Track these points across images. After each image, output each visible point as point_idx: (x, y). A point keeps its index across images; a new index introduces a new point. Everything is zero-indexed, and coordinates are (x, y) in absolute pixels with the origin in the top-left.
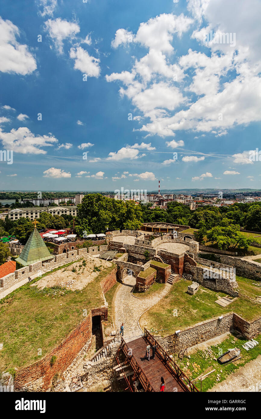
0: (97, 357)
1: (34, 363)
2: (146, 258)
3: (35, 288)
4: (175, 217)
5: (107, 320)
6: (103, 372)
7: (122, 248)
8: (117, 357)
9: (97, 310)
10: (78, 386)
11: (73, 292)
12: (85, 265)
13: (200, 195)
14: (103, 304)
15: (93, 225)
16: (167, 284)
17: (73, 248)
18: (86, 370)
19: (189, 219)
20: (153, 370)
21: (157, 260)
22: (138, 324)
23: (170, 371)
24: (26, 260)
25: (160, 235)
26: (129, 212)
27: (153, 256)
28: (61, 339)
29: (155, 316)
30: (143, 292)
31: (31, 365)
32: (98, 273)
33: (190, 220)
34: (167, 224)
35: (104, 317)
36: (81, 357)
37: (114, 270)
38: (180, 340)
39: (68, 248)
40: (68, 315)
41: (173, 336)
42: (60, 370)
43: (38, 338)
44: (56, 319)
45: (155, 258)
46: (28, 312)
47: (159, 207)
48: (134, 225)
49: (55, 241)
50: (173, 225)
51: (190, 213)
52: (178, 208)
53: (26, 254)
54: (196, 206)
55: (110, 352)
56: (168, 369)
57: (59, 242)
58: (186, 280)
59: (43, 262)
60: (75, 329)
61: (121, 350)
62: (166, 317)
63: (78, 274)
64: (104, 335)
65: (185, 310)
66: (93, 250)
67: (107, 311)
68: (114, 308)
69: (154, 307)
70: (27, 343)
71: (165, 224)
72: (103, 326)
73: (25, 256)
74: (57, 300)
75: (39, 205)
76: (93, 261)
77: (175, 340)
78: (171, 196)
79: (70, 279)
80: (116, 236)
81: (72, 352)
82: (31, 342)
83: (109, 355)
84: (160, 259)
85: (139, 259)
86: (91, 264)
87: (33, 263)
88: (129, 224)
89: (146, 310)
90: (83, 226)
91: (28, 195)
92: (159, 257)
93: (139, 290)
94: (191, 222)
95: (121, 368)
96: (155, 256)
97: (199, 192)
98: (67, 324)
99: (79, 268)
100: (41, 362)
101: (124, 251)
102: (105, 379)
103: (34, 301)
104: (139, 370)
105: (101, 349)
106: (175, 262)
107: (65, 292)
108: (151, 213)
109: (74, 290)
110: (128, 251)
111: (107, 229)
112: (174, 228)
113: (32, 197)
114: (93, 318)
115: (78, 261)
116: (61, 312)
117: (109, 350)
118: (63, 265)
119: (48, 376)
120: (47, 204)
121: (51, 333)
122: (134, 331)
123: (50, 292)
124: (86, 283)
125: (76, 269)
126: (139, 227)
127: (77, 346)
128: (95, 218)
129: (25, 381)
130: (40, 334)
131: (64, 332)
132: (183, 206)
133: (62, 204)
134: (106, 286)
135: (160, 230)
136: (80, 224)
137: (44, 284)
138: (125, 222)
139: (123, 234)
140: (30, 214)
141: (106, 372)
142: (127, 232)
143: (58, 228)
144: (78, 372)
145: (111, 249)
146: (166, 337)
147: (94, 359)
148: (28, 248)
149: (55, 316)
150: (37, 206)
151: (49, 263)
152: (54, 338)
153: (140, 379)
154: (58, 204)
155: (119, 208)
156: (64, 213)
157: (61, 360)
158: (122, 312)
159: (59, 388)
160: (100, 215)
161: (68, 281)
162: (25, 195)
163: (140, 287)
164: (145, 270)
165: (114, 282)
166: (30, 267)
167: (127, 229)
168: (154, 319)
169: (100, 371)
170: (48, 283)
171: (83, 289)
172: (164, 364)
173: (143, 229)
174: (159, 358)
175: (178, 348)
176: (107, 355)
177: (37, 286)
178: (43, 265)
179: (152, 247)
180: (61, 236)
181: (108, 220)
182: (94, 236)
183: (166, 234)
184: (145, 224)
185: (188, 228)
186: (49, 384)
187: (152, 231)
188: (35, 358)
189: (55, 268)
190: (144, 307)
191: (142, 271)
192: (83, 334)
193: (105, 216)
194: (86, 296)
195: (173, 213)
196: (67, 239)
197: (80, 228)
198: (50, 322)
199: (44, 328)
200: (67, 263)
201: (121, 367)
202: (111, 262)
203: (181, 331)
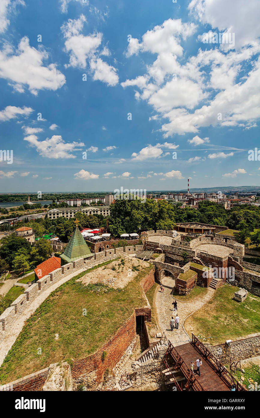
0: (144, 357)
1: (88, 356)
2: (185, 260)
3: (80, 284)
4: (210, 217)
5: (150, 321)
6: (151, 374)
7: (158, 249)
8: (164, 360)
9: (141, 310)
10: (127, 384)
11: (115, 290)
12: (123, 264)
13: (235, 193)
14: (146, 304)
15: (126, 224)
16: (209, 288)
17: (108, 247)
18: (134, 369)
19: (226, 220)
20: (207, 380)
21: (197, 262)
22: (184, 328)
23: (227, 384)
24: (70, 256)
25: (195, 236)
26: (161, 212)
27: (193, 258)
28: (110, 335)
29: (201, 321)
30: (184, 295)
31: (85, 357)
32: (137, 272)
33: (228, 221)
34: (201, 225)
35: (148, 318)
36: (128, 356)
37: (152, 270)
38: (231, 351)
39: (104, 247)
40: (114, 312)
41: (223, 345)
42: (110, 366)
43: (88, 333)
44: (103, 315)
45: (195, 260)
46: (77, 307)
47: (190, 206)
48: (167, 226)
49: (91, 239)
50: (209, 226)
51: (226, 213)
52: (211, 207)
53: (69, 251)
54: (231, 205)
55: (158, 354)
56: (224, 381)
57: (95, 241)
58: (231, 286)
59: (84, 259)
60: (122, 327)
61: (169, 354)
62: (213, 323)
63: (118, 272)
64: (149, 336)
65: (234, 318)
66: (129, 250)
67: (150, 311)
68: (155, 309)
69: (197, 312)
70: (79, 336)
71: (199, 224)
72: (147, 327)
73: (69, 253)
74: (101, 297)
75: (72, 205)
76: (131, 260)
77: (226, 350)
78: (202, 195)
79: (111, 277)
80: (150, 236)
81: (120, 350)
82: (83, 336)
83: (156, 357)
84: (200, 262)
85: (177, 260)
86: (129, 263)
87: (76, 260)
88: (162, 224)
89: (189, 314)
90: (116, 226)
91: (63, 196)
92: (199, 259)
93: (180, 293)
94: (229, 223)
95: (170, 373)
96: (194, 258)
97: (233, 190)
98: (113, 321)
99: (118, 266)
100: (94, 356)
101: (160, 252)
102: (153, 381)
103: (81, 296)
104: (192, 377)
105: (147, 350)
106: (217, 266)
107: (107, 290)
108: (182, 213)
109: (116, 288)
110: (164, 252)
111: (140, 229)
112: (210, 229)
113: (66, 198)
114: (137, 317)
115: (116, 260)
116: (107, 309)
117: (156, 352)
118: (102, 263)
119: (100, 371)
120: (79, 204)
121: (100, 329)
122: (180, 335)
123: (94, 289)
124: (127, 282)
125: (116, 268)
126: (172, 227)
127: (124, 344)
128: (128, 218)
129: (81, 372)
130: (90, 328)
131: (112, 329)
132: (217, 206)
133: (93, 204)
134: (146, 286)
135: (194, 230)
136: (113, 224)
137: (88, 280)
138: (157, 221)
139: (157, 234)
140: (65, 214)
141: (154, 374)
142: (162, 232)
143: (92, 227)
144: (126, 370)
145: (147, 249)
146: (216, 346)
147: (140, 359)
148: (71, 245)
149: (101, 312)
150: (71, 206)
151: (90, 261)
152: (103, 334)
153: (193, 388)
154: (89, 204)
155: (151, 208)
156: (95, 213)
157: (110, 356)
158: (165, 314)
159: (110, 384)
160: (133, 214)
161: (110, 279)
162: (61, 197)
163: (180, 290)
164: (184, 272)
165: (152, 283)
166: (74, 263)
167: (160, 229)
168: (199, 325)
169: (148, 373)
170: (91, 279)
171: (125, 288)
172: (218, 376)
173: (176, 229)
174: (212, 368)
175: (229, 359)
176: (154, 357)
177: (82, 281)
178: (85, 262)
179: (191, 249)
180: (96, 235)
181: (140, 220)
182: (127, 235)
183: (201, 234)
184: (177, 224)
185: (226, 229)
186: (101, 378)
187: (186, 231)
188: (88, 351)
189: (96, 265)
190: (187, 311)
191: (182, 273)
192: (129, 333)
193: (138, 216)
194: (128, 295)
195: (207, 213)
196: (102, 238)
197: (114, 227)
198: (97, 318)
199: (93, 323)
200: (106, 261)
201: (170, 371)
202: (148, 262)
203: (233, 341)
